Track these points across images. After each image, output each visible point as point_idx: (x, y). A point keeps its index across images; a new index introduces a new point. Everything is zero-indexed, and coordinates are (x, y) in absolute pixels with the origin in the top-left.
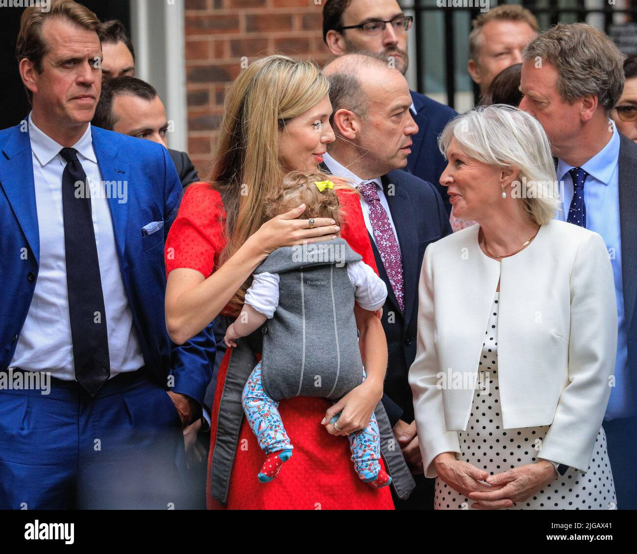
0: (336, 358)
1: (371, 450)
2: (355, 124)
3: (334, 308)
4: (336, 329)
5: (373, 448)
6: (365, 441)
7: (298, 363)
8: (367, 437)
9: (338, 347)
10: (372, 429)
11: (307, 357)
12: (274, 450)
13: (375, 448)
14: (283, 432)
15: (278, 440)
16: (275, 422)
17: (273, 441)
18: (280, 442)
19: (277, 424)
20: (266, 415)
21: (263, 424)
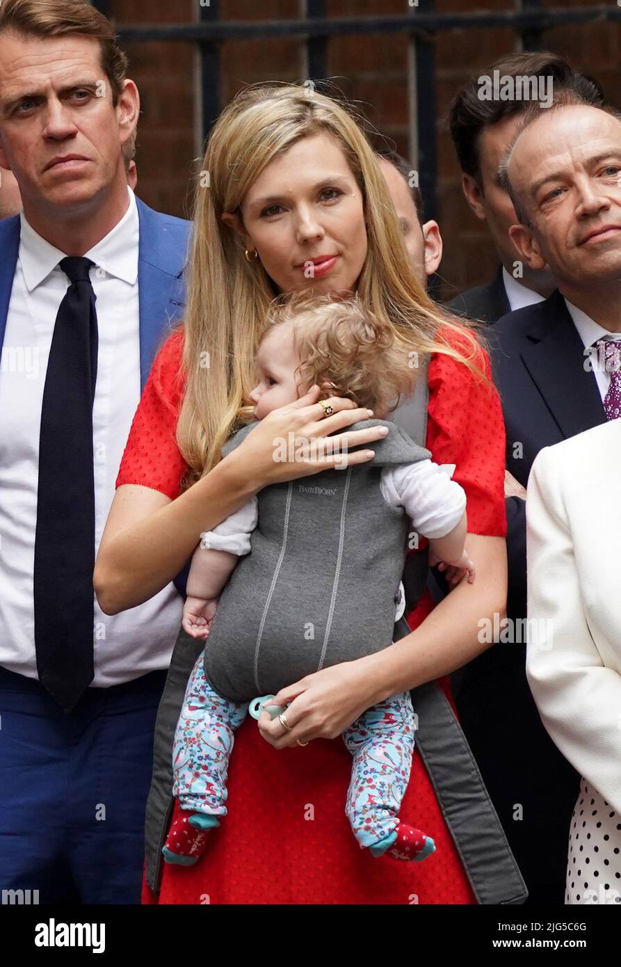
0: (322, 626)
1: (374, 788)
3: (341, 541)
4: (337, 576)
5: (378, 785)
6: (366, 773)
7: (253, 625)
9: (332, 607)
10: (386, 754)
11: (269, 617)
12: (184, 807)
13: (383, 785)
14: (211, 780)
15: (193, 791)
16: (200, 758)
17: (186, 791)
18: (196, 796)
19: (204, 763)
20: (192, 741)
21: (182, 755)
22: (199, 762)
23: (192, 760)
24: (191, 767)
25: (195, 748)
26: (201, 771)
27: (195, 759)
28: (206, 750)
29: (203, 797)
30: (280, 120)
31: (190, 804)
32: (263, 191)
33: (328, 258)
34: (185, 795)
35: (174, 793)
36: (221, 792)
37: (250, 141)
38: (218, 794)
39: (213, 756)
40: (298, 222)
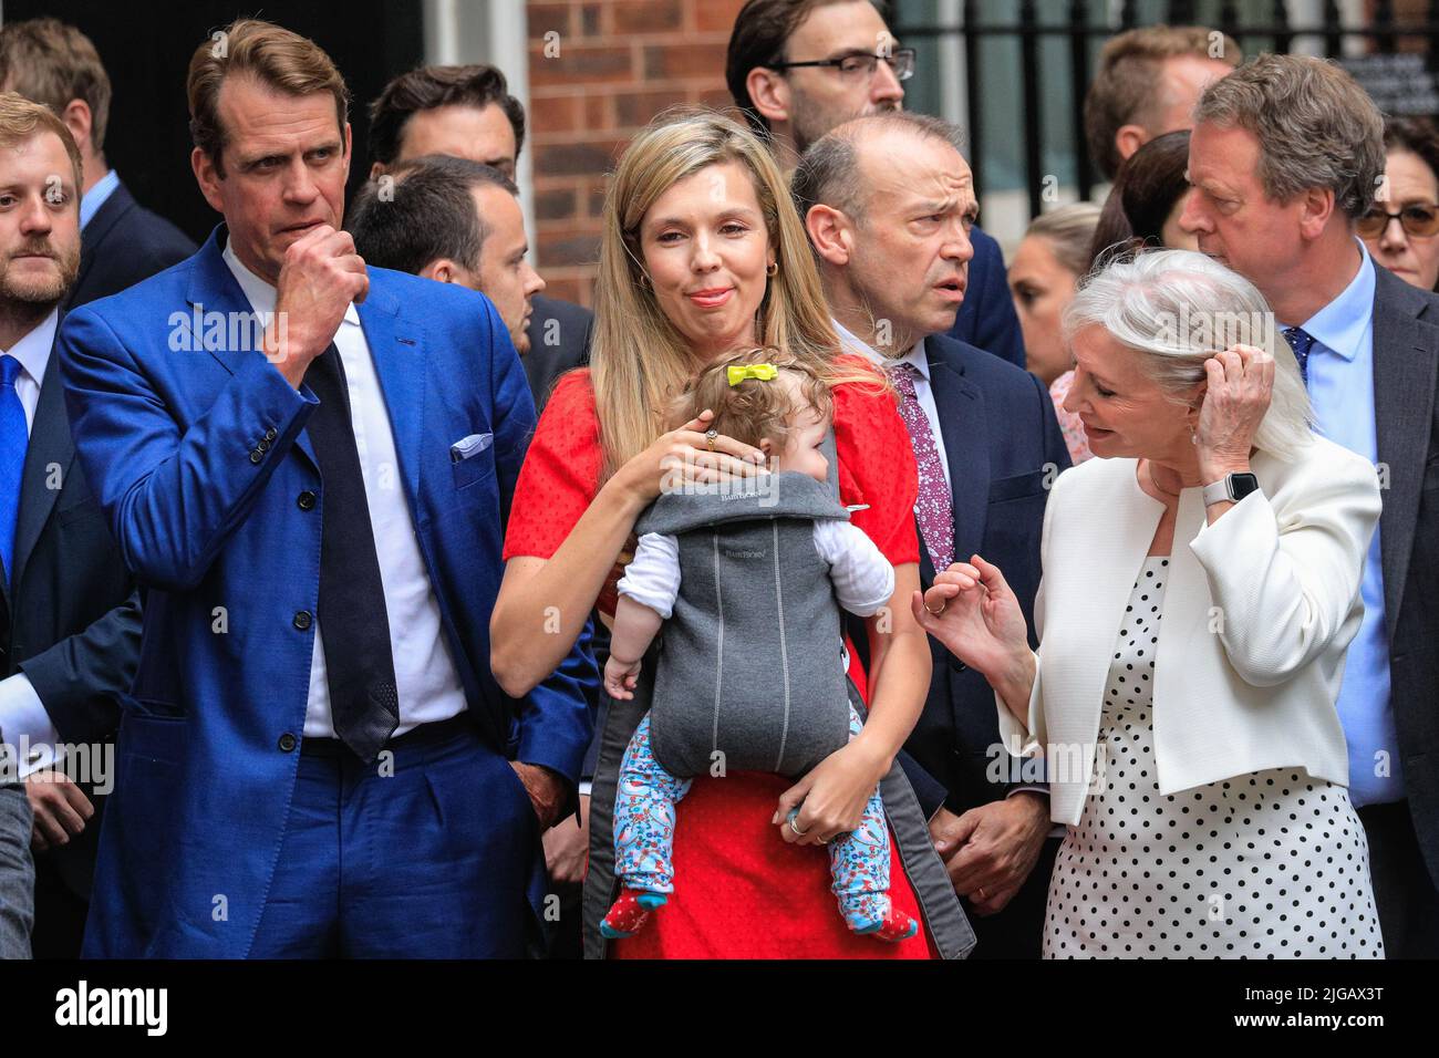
0: (781, 696)
1: (866, 872)
2: (846, 236)
3: (780, 603)
4: (783, 642)
5: (871, 869)
6: (855, 857)
8: (858, 848)
9: (786, 675)
10: (870, 833)
11: (723, 694)
12: (632, 886)
13: (875, 869)
14: (660, 858)
15: (643, 870)
16: (649, 835)
17: (634, 869)
18: (645, 874)
19: (652, 840)
20: (639, 818)
21: (628, 833)
22: (648, 839)
23: (641, 838)
24: (639, 844)
25: (643, 824)
26: (650, 848)
27: (644, 836)
28: (655, 828)
29: (653, 875)
30: (694, 142)
31: (640, 882)
32: (663, 212)
33: (723, 291)
34: (632, 874)
35: (618, 871)
36: (669, 871)
37: (659, 158)
38: (667, 872)
39: (662, 833)
40: (696, 249)
